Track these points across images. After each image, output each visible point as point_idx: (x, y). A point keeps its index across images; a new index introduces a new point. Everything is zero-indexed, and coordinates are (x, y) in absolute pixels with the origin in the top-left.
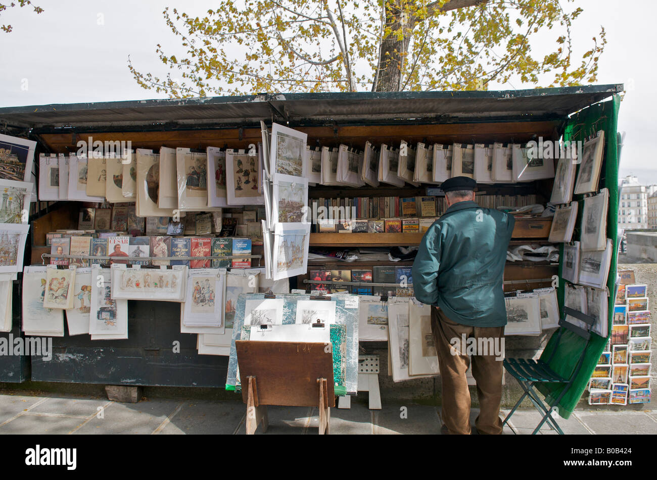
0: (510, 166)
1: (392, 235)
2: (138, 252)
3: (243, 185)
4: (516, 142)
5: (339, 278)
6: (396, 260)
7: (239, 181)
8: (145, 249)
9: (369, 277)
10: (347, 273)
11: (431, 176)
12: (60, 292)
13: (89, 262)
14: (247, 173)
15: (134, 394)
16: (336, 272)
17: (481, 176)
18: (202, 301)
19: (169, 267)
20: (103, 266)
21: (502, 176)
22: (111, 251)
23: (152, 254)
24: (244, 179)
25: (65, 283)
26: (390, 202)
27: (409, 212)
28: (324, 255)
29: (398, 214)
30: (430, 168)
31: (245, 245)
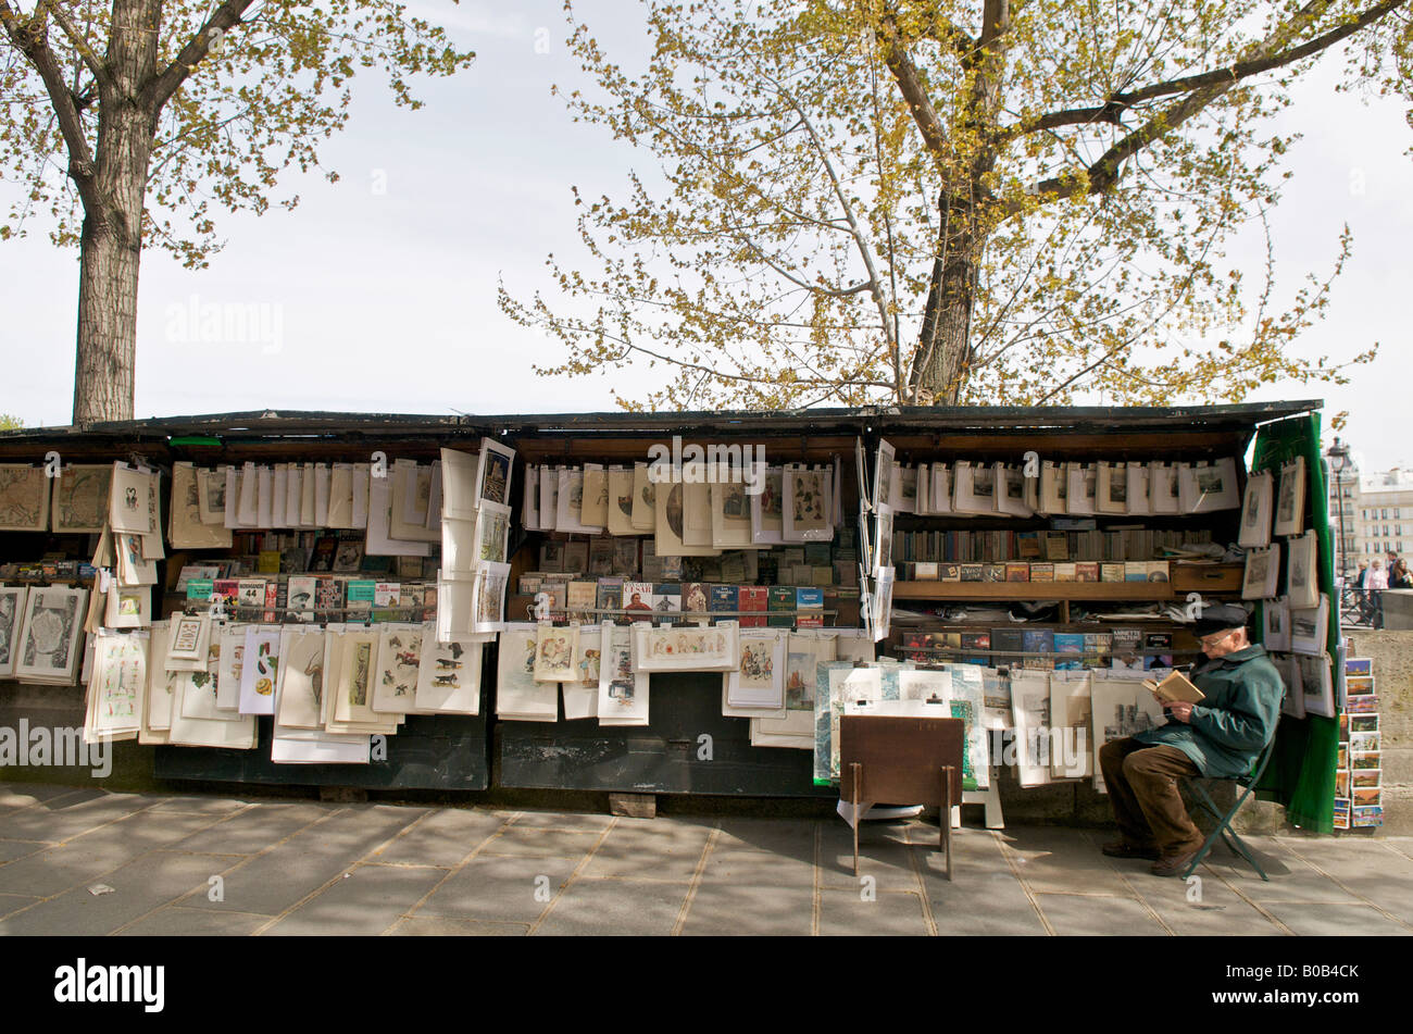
0: (1175, 492)
1: (1016, 585)
2: (665, 605)
3: (804, 514)
4: (1183, 461)
5: (944, 644)
6: (1021, 620)
7: (798, 508)
8: (676, 600)
9: (985, 643)
10: (956, 638)
11: (1065, 506)
12: (557, 659)
13: (596, 619)
14: (808, 497)
15: (652, 807)
16: (940, 636)
17: (1137, 506)
18: (755, 672)
19: (712, 624)
20: (617, 623)
21: (1164, 506)
22: (627, 601)
23: (685, 608)
24: (805, 505)
25: (565, 646)
26: (1001, 538)
27: (1030, 552)
28: (918, 612)
29: (1015, 556)
30: (1063, 495)
31: (814, 597)
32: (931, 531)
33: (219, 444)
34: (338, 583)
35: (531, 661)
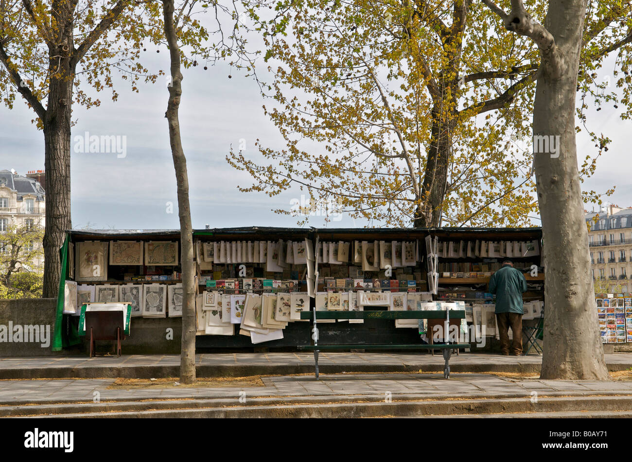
0: (520, 250)
1: (473, 279)
2: (368, 286)
3: (408, 257)
4: (523, 241)
5: (452, 297)
6: (474, 290)
7: (406, 255)
8: (371, 284)
9: (464, 296)
10: (455, 295)
11: (488, 255)
12: (336, 303)
13: (346, 290)
14: (409, 252)
15: (364, 350)
16: (451, 294)
17: (509, 255)
18: (398, 305)
19: (383, 292)
20: (354, 292)
21: (517, 254)
22: (355, 285)
23: (374, 286)
24: (408, 255)
25: (338, 299)
26: (467, 265)
27: (477, 269)
28: (444, 287)
29: (471, 270)
30: (487, 251)
31: (413, 283)
32: (445, 263)
33: (212, 234)
34: (260, 280)
35: (327, 304)
